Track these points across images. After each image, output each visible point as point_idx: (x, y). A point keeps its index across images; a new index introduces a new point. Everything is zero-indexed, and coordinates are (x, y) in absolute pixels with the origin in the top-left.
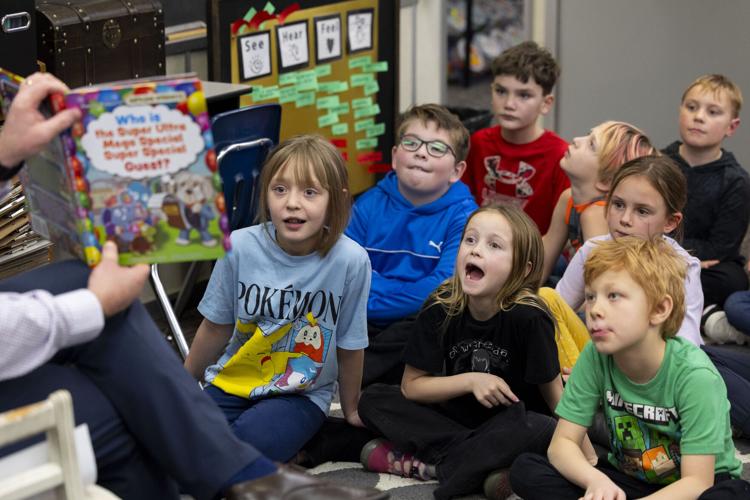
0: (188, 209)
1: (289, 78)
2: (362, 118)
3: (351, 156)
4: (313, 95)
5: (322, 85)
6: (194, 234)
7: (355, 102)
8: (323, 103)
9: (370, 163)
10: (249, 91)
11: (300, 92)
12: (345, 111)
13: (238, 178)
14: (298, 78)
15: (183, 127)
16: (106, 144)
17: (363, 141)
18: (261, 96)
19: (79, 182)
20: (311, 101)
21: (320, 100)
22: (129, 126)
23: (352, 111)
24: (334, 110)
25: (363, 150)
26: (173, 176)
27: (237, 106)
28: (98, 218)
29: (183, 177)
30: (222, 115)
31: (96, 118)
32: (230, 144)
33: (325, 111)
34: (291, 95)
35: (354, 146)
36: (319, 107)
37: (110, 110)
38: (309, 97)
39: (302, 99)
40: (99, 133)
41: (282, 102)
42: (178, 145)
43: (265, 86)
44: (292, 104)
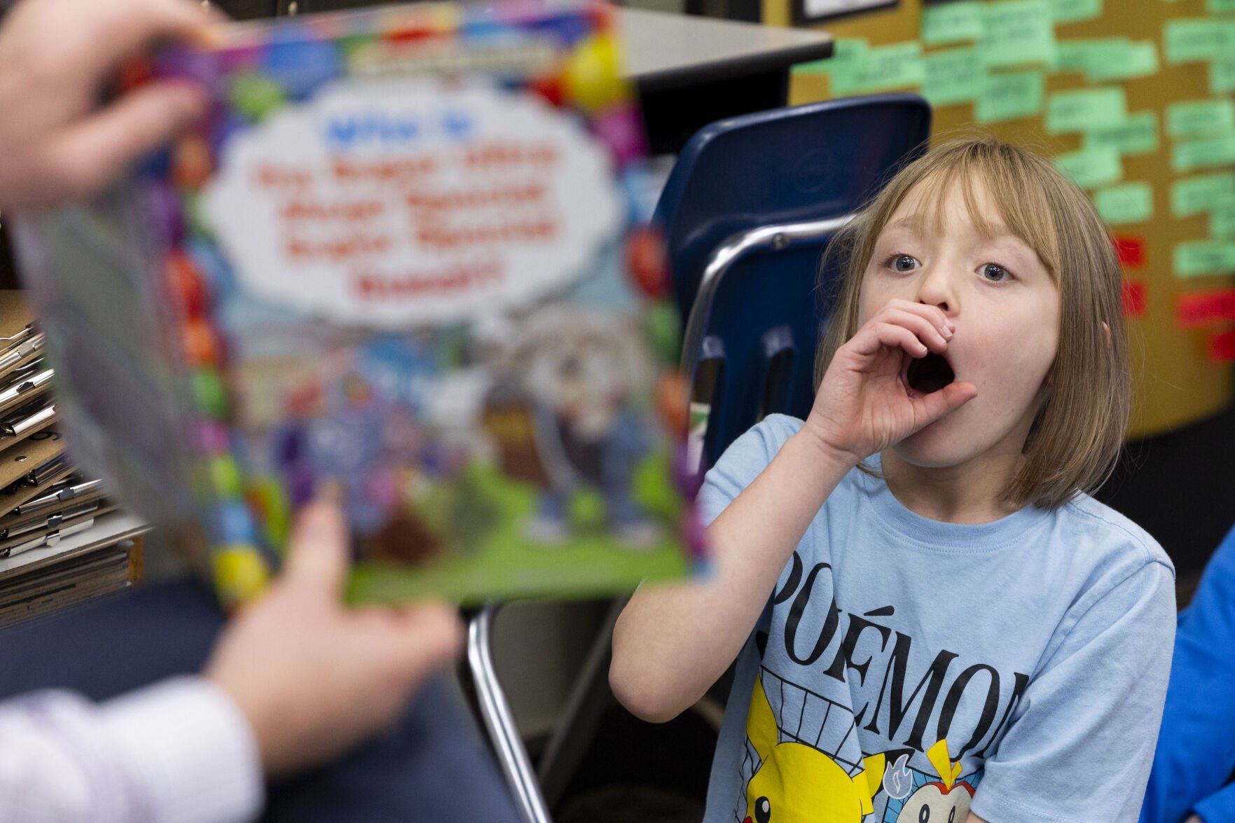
0: (565, 427)
1: (957, 20)
2: (1200, 171)
3: (1155, 298)
4: (1035, 83)
5: (1073, 49)
6: (587, 505)
7: (1180, 116)
8: (1069, 111)
9: (1217, 325)
10: (824, 52)
11: (998, 70)
12: (1144, 144)
13: (775, 343)
14: (990, 22)
15: (546, 155)
16: (295, 211)
17: (1204, 248)
18: (862, 77)
19: (196, 339)
20: (1028, 102)
21: (1060, 101)
22: (367, 152)
23: (1166, 145)
24: (1108, 136)
25: (1197, 280)
26: (516, 315)
27: (778, 97)
28: (261, 457)
29: (549, 321)
30: (729, 124)
31: (253, 120)
32: (752, 226)
33: (1073, 141)
34: (960, 79)
35: (1167, 261)
36: (1057, 124)
37: (300, 96)
38: (1020, 90)
39: (999, 93)
40: (268, 176)
41: (934, 98)
42: (529, 213)
43: (877, 41)
44: (964, 110)
